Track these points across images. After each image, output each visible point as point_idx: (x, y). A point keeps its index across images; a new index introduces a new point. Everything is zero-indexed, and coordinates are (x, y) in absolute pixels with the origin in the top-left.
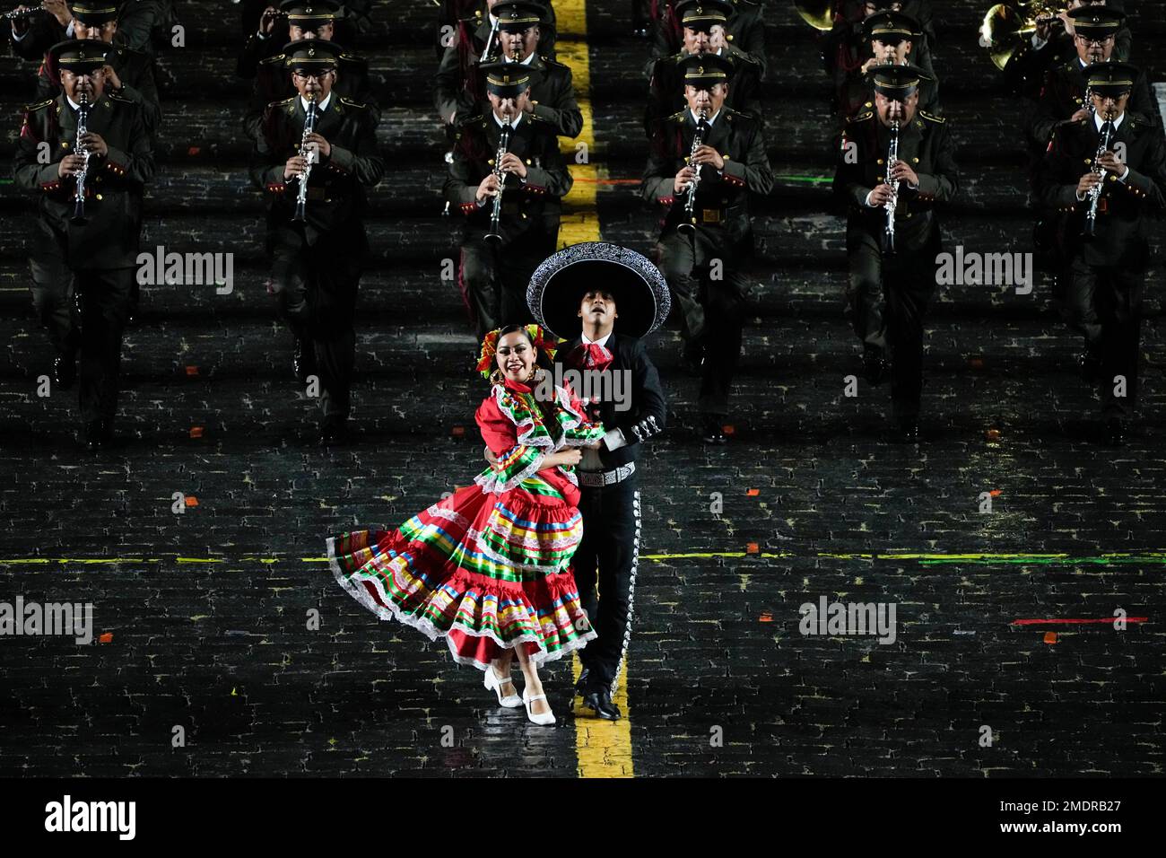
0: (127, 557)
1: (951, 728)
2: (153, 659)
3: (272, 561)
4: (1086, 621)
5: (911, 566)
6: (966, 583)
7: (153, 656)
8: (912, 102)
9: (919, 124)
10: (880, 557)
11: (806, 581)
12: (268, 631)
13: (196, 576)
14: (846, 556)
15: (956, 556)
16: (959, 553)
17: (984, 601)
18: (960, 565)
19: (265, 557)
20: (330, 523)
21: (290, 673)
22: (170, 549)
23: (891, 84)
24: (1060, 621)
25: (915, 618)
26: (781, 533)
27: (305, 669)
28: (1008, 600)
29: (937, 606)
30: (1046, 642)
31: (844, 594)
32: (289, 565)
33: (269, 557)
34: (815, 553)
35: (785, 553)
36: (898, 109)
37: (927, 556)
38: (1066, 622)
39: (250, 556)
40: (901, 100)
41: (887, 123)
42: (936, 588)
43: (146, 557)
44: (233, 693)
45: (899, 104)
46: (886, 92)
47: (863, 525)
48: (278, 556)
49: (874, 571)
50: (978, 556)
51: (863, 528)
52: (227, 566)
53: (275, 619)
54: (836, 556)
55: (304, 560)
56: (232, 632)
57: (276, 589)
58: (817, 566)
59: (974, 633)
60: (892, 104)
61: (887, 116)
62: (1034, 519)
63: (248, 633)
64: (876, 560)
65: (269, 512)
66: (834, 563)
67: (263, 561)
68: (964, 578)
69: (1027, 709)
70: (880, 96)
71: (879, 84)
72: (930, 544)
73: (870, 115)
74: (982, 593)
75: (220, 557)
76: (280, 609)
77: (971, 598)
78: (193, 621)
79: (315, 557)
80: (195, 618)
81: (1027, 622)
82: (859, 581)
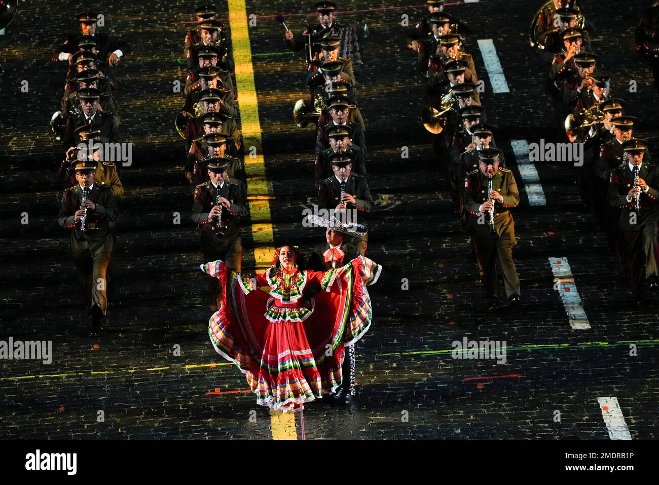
0: (69, 373)
1: (439, 428)
2: (83, 418)
3: (133, 371)
4: (495, 377)
5: (417, 357)
6: (442, 363)
7: (83, 416)
8: (496, 164)
9: (500, 173)
10: (403, 354)
11: (371, 366)
12: (134, 402)
13: (100, 379)
14: (388, 354)
15: (437, 352)
16: (438, 350)
17: (450, 371)
18: (439, 355)
19: (130, 369)
20: (158, 352)
21: (144, 420)
22: (88, 368)
23: (488, 157)
24: (484, 378)
25: (420, 380)
26: (359, 346)
27: (151, 418)
28: (460, 369)
29: (430, 374)
30: (478, 387)
31: (388, 371)
32: (141, 373)
33: (132, 369)
34: (374, 354)
35: (361, 354)
36: (492, 168)
37: (424, 352)
38: (487, 378)
39: (124, 369)
40: (492, 164)
41: (486, 175)
42: (429, 366)
43: (77, 373)
44: (120, 431)
45: (491, 166)
46: (484, 161)
47: (395, 340)
48: (136, 369)
49: (401, 360)
50: (447, 351)
51: (395, 341)
52: (114, 374)
53: (137, 397)
54: (384, 354)
55: (148, 369)
56: (118, 404)
57: (136, 383)
58: (376, 360)
59: (446, 385)
60: (489, 166)
61: (486, 171)
62: (470, 333)
63: (124, 404)
64: (402, 355)
65: (131, 349)
66: (383, 358)
67: (129, 371)
68: (441, 361)
69: (472, 417)
70: (482, 163)
71: (481, 158)
72: (425, 347)
73: (477, 171)
74: (449, 367)
75: (110, 370)
76: (138, 392)
77: (444, 370)
78: (100, 400)
79: (153, 368)
80: (101, 398)
81: (469, 379)
82: (395, 365)
